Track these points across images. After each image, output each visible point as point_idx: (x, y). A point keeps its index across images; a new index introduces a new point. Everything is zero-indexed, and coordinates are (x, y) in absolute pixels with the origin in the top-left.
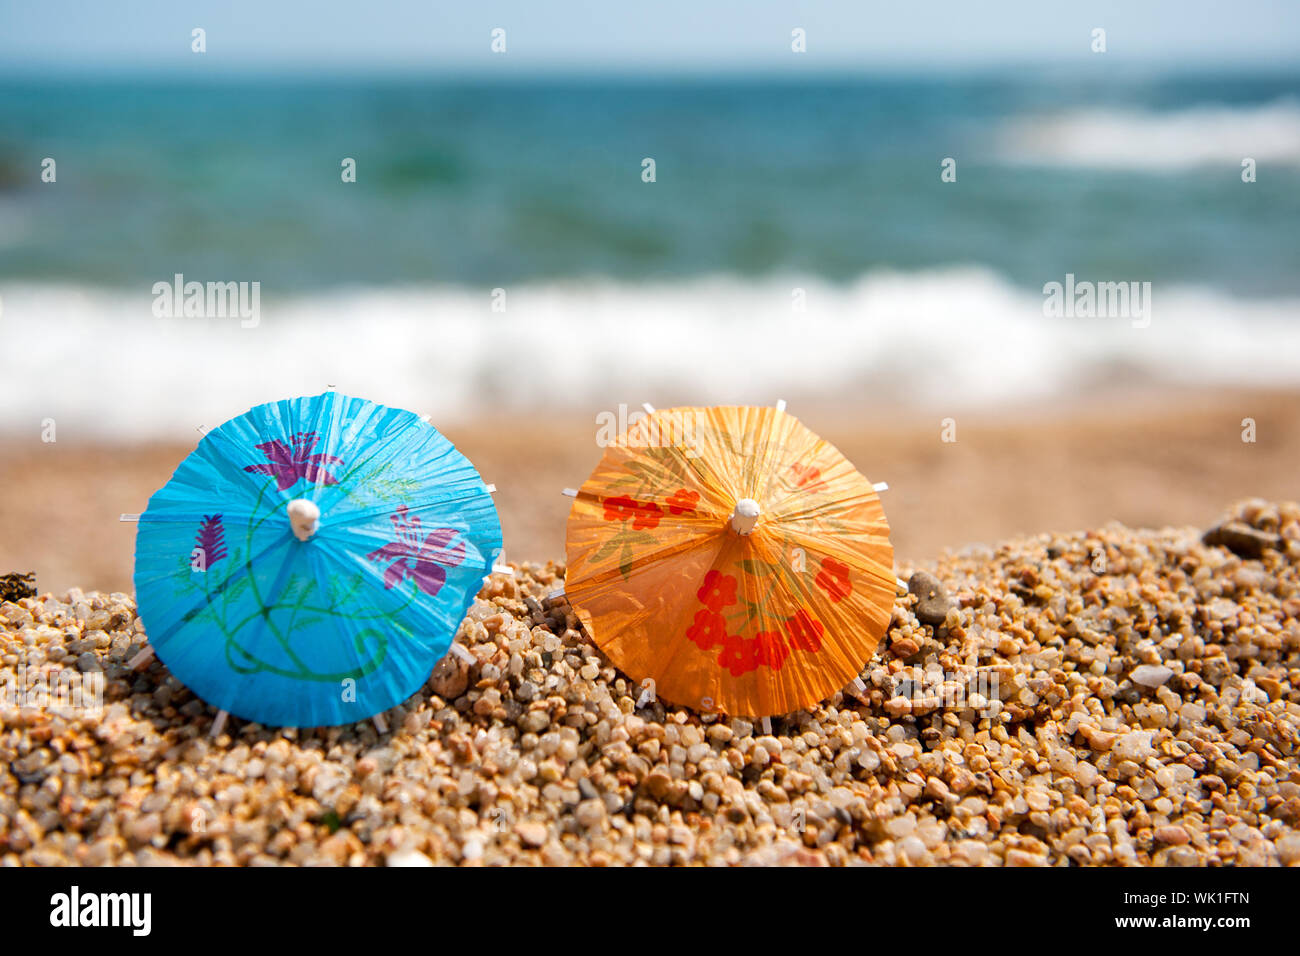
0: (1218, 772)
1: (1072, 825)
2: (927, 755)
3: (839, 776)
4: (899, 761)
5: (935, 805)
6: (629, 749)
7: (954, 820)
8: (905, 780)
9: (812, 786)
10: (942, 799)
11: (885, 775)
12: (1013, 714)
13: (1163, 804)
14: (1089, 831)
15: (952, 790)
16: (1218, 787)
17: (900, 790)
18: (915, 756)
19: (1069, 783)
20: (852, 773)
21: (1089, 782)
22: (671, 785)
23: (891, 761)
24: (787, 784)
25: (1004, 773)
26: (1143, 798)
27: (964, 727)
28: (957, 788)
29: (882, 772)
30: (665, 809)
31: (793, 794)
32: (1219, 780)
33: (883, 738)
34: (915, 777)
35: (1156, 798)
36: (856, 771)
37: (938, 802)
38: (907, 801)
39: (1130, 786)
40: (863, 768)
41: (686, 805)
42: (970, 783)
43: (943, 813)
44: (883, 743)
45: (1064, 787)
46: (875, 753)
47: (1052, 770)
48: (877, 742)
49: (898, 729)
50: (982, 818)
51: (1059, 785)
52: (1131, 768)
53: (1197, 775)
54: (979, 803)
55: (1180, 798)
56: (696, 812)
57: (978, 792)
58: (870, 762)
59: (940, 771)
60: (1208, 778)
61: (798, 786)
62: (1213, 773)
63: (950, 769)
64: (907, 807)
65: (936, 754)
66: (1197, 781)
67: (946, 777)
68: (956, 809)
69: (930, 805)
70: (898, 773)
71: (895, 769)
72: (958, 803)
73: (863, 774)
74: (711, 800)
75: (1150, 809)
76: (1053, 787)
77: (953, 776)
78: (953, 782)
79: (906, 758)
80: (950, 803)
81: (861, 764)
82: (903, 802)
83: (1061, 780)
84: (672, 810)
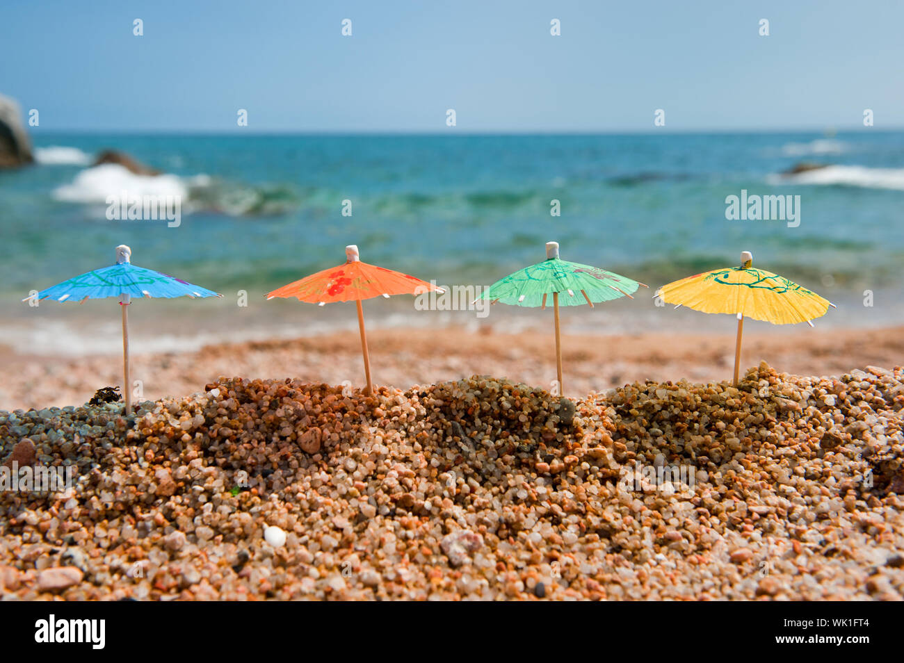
0: (706, 506)
1: (623, 530)
2: (555, 493)
3: (505, 502)
4: (538, 496)
5: (554, 518)
6: (397, 482)
7: (562, 526)
8: (541, 505)
9: (489, 505)
10: (557, 515)
11: (530, 502)
12: (604, 473)
13: (674, 522)
14: (631, 533)
15: (563, 511)
16: (705, 514)
17: (536, 509)
18: (548, 493)
19: (626, 510)
20: (513, 500)
21: (638, 509)
22: (415, 501)
23: (534, 495)
24: (475, 504)
25: (592, 503)
26: (665, 518)
27: (578, 479)
28: (565, 509)
29: (529, 500)
30: (410, 513)
31: (478, 509)
32: (705, 510)
33: (532, 484)
34: (545, 504)
35: (672, 518)
36: (516, 500)
37: (555, 516)
38: (540, 515)
39: (659, 512)
40: (519, 498)
41: (422, 513)
42: (573, 508)
43: (556, 521)
44: (532, 487)
45: (623, 511)
46: (526, 491)
47: (619, 503)
48: (528, 486)
49: (540, 480)
50: (577, 525)
51: (621, 511)
52: (661, 503)
53: (696, 507)
54: (575, 518)
55: (683, 519)
56: (427, 516)
57: (578, 512)
58: (523, 495)
59: (559, 501)
60: (701, 509)
61: (481, 504)
62: (703, 507)
63: (564, 500)
64: (539, 519)
65: (560, 493)
66: (694, 511)
67: (561, 504)
68: (564, 520)
69: (551, 518)
70: (537, 501)
71: (536, 499)
72: (566, 517)
73: (519, 501)
74: (435, 511)
75: (667, 524)
76: (618, 511)
77: (565, 504)
78: (564, 507)
79: (543, 494)
80: (561, 517)
81: (518, 496)
82: (536, 515)
83: (622, 508)
84: (414, 515)
